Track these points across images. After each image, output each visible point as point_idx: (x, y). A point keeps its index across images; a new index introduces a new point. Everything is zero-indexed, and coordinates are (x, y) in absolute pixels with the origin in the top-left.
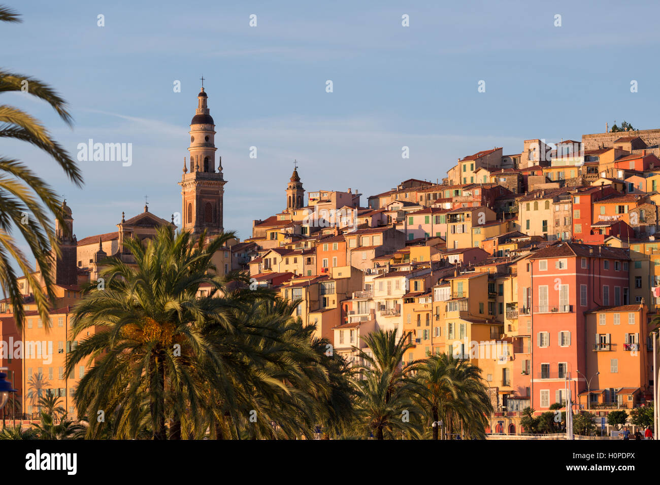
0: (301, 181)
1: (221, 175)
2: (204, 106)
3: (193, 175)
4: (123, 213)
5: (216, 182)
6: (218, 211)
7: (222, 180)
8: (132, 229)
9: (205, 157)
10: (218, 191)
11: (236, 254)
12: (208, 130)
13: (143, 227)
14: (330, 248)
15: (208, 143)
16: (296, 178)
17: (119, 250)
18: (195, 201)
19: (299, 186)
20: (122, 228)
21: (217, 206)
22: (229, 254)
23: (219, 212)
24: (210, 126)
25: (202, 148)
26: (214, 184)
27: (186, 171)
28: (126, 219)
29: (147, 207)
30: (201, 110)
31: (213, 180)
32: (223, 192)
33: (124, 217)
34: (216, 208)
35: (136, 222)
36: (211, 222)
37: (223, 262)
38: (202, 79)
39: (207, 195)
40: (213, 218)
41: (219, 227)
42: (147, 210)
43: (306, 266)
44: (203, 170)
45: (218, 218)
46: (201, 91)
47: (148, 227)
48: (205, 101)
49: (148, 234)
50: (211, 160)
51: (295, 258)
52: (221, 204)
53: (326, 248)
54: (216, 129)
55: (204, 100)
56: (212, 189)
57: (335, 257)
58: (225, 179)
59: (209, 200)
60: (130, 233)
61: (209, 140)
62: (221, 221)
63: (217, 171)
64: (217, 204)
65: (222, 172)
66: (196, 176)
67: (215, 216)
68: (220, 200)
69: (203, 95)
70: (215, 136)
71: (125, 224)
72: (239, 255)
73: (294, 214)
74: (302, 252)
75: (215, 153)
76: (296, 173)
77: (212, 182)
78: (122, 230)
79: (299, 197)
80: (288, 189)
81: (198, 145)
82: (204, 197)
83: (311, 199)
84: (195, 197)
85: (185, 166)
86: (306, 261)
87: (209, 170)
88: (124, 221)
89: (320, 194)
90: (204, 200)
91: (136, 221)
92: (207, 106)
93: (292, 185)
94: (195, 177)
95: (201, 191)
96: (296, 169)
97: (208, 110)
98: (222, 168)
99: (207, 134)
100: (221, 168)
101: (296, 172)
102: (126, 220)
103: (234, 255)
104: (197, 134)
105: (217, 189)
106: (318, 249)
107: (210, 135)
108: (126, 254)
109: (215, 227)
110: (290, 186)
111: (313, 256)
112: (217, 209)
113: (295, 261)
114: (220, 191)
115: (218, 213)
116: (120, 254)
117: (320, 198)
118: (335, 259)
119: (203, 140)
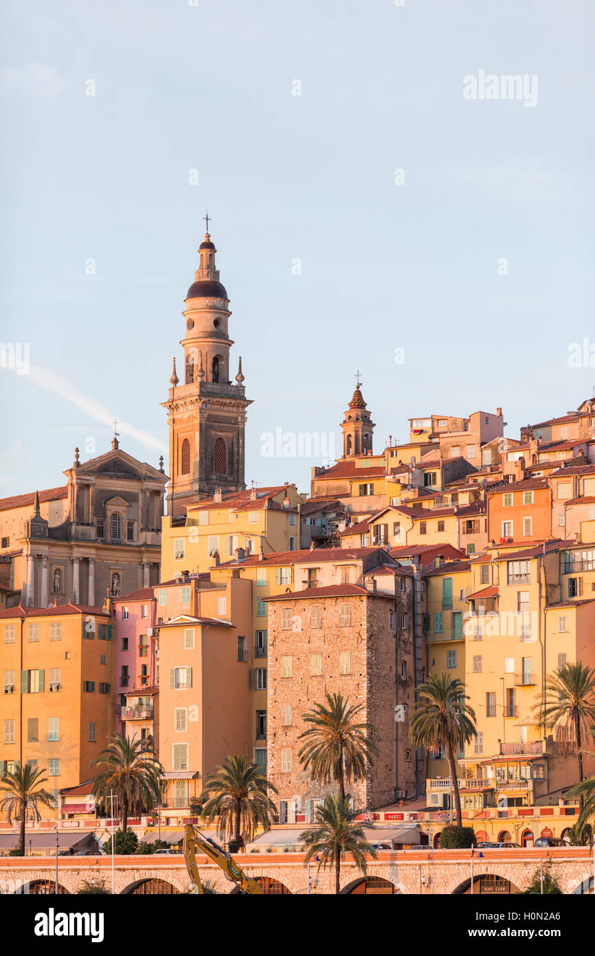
0: (367, 408)
1: (241, 389)
2: (210, 266)
3: (194, 389)
4: (77, 450)
5: (234, 402)
6: (235, 454)
7: (243, 398)
8: (92, 479)
9: (213, 356)
10: (237, 418)
11: (308, 520)
12: (218, 309)
13: (111, 477)
14: (518, 501)
15: (219, 331)
16: (358, 402)
17: (69, 518)
18: (197, 434)
19: (365, 417)
20: (75, 476)
21: (235, 445)
22: (296, 519)
23: (238, 455)
24: (222, 302)
25: (208, 340)
26: (229, 405)
27: (176, 381)
28: (82, 461)
29: (116, 442)
30: (205, 272)
31: (229, 398)
32: (244, 419)
33: (77, 456)
34: (233, 448)
35: (100, 467)
36: (225, 472)
37: (286, 533)
38: (207, 219)
39: (217, 424)
40: (227, 465)
41: (238, 482)
42: (116, 447)
43: (464, 537)
44: (210, 379)
45: (236, 466)
46: (204, 240)
47: (119, 478)
48: (211, 257)
49: (119, 489)
50: (223, 363)
51: (439, 522)
52: (241, 441)
53: (508, 501)
54: (230, 307)
55: (211, 255)
56: (226, 414)
57: (527, 518)
58: (248, 396)
59: (221, 434)
60: (88, 486)
61: (221, 328)
62: (241, 471)
63: (235, 383)
64: (235, 441)
65: (243, 383)
66: (200, 389)
67: (231, 463)
68: (240, 434)
69: (208, 246)
70: (230, 319)
71: (80, 469)
72: (313, 522)
73: (392, 455)
74: (456, 510)
75: (230, 350)
76: (358, 394)
77: (228, 401)
78: (75, 481)
79: (366, 435)
80: (345, 422)
81: (201, 335)
82: (212, 428)
83: (415, 431)
84: (197, 427)
85: (175, 373)
86: (463, 526)
87: (219, 380)
88: (78, 464)
89: (432, 421)
90: (213, 433)
91: (98, 465)
92: (215, 267)
93: (353, 415)
94: (198, 390)
95: (208, 415)
96: (358, 388)
97: (216, 274)
98: (243, 378)
99: (217, 316)
100: (241, 377)
101: (359, 392)
102: (81, 463)
103: (305, 520)
104: (200, 315)
105: (234, 415)
106: (493, 503)
107: (222, 316)
108: (82, 524)
109: (230, 481)
110: (350, 417)
111: (478, 518)
112: (235, 449)
113: (441, 528)
114: (240, 419)
115: (236, 458)
116: (71, 524)
117: (433, 428)
118: (528, 522)
119: (210, 327)
